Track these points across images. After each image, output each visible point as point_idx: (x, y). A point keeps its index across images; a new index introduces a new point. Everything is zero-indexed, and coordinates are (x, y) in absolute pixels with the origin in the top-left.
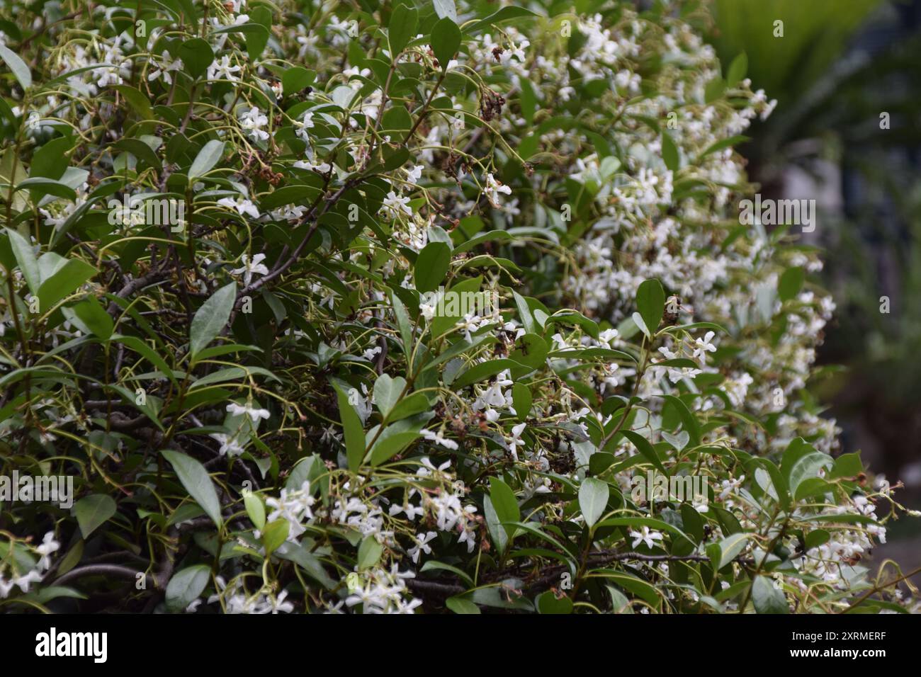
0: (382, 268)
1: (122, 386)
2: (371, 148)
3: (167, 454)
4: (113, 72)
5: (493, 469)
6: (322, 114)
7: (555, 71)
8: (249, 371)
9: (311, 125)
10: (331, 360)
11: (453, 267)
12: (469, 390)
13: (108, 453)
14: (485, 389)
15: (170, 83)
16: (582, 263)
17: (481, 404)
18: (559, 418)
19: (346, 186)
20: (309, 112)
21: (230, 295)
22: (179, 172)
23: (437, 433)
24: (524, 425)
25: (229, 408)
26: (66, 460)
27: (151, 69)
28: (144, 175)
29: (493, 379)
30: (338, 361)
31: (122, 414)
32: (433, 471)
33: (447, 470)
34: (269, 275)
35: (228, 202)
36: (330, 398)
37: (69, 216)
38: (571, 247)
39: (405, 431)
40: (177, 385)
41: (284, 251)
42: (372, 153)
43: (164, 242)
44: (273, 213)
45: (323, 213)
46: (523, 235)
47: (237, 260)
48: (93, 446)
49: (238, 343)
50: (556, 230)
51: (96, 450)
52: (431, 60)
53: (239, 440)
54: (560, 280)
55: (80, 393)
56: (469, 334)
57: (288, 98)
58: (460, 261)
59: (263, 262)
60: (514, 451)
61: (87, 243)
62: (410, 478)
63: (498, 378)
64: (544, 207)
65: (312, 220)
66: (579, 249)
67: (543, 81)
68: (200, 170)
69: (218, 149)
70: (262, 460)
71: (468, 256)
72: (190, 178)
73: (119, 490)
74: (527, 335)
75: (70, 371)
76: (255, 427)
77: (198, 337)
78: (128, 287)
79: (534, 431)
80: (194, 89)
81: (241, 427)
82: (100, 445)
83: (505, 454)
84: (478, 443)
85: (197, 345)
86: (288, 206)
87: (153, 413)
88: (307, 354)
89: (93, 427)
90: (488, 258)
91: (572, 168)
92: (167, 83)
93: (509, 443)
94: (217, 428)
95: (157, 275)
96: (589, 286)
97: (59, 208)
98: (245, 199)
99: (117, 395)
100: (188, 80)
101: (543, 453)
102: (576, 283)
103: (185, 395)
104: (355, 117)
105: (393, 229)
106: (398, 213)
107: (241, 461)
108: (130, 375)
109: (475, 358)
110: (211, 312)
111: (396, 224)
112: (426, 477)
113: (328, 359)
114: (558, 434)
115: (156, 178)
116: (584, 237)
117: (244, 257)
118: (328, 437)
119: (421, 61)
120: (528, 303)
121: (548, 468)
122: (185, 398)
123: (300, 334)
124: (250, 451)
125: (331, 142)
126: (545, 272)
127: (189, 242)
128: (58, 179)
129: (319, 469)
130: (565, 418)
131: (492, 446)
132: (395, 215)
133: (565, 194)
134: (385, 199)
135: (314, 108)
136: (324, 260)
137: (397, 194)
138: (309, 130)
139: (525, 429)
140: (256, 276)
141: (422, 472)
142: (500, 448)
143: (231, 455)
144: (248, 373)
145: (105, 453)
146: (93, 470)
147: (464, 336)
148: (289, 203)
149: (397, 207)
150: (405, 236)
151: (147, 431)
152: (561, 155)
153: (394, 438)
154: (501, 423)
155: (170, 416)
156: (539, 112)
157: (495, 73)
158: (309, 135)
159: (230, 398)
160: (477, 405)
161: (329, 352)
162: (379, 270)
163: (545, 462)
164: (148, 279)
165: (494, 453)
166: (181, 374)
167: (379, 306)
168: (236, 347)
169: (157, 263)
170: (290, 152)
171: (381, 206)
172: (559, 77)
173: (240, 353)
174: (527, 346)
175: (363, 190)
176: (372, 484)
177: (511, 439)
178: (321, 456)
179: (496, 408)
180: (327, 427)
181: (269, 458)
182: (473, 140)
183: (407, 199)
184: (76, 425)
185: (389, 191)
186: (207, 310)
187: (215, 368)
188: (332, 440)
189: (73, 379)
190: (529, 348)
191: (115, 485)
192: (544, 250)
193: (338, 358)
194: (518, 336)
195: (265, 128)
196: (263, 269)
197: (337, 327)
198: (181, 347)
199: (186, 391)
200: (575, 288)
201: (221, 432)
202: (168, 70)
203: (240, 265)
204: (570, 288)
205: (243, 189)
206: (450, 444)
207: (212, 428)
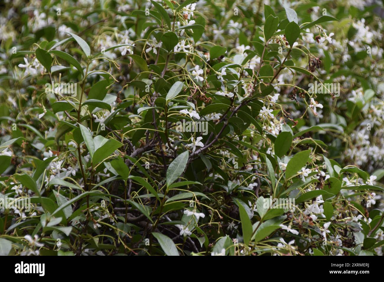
0: (257, 144)
1: (132, 200)
2: (254, 86)
3: (155, 234)
4: (129, 48)
5: (314, 244)
6: (229, 69)
7: (341, 47)
8: (195, 194)
9: (225, 74)
10: (234, 189)
11: (293, 144)
12: (302, 205)
13: (126, 234)
14: (309, 204)
15: (156, 53)
16: (354, 142)
17: (308, 212)
18: (347, 219)
19: (242, 104)
20: (224, 68)
21: (186, 157)
22: (161, 97)
23: (288, 226)
24: (330, 223)
25: (185, 212)
26: (104, 237)
27: (148, 47)
28: (144, 98)
29: (314, 199)
30: (237, 190)
31: (131, 214)
32: (286, 245)
33: (292, 245)
34: (204, 147)
35: (185, 112)
36: (232, 208)
37: (106, 118)
38: (349, 134)
39: (272, 225)
40: (160, 200)
41: (211, 135)
42: (255, 88)
43: (153, 131)
44: (205, 117)
45: (230, 117)
46: (325, 128)
47: (189, 140)
48: (119, 230)
49: (189, 180)
50: (341, 125)
51: (120, 232)
52: (285, 42)
53: (189, 228)
54: (343, 151)
55: (112, 204)
56: (304, 177)
57: (212, 61)
58: (297, 141)
59: (201, 141)
60: (325, 235)
61: (116, 131)
62: (274, 248)
63: (317, 199)
64: (336, 114)
65: (224, 120)
66: (353, 135)
67: (334, 52)
68: (172, 96)
69: (180, 86)
70: (201, 238)
71: (301, 139)
72: (167, 100)
73: (131, 251)
74: (331, 178)
75: (107, 193)
76: (197, 222)
77: (170, 177)
78: (135, 152)
79: (334, 226)
80: (168, 56)
81: (190, 222)
82: (122, 230)
83: (320, 237)
84: (307, 232)
85: (169, 181)
86: (212, 113)
87: (147, 214)
88: (222, 186)
89: (119, 220)
90: (310, 140)
91: (349, 95)
92: (155, 53)
93: (322, 232)
94: (179, 222)
95: (149, 146)
96: (358, 154)
97: (101, 114)
98: (193, 110)
99: (130, 205)
100: (165, 52)
101: (339, 237)
102: (351, 152)
103: (164, 205)
104: (247, 70)
105: (263, 125)
106: (267, 117)
107: (190, 238)
108: (137, 195)
109: (305, 189)
110: (176, 165)
111: (265, 122)
112: (282, 248)
113: (232, 189)
114: (346, 228)
115: (150, 100)
116: (356, 129)
117: (192, 139)
118: (231, 227)
119: (279, 42)
120: (331, 162)
121: (341, 245)
122: (164, 207)
123: (218, 176)
124: (195, 234)
125: (234, 82)
126: (336, 147)
127: (166, 131)
128: (102, 99)
129: (229, 243)
130: (350, 220)
131: (314, 233)
132: (265, 118)
133: (347, 108)
134: (261, 110)
135: (226, 66)
136: (230, 140)
137: (267, 108)
138: (223, 76)
139: (331, 225)
140: (198, 147)
141: (280, 246)
142: (317, 234)
143: (185, 235)
144: (195, 195)
145: (124, 233)
146: (119, 242)
147: (302, 178)
148: (213, 112)
149: (266, 114)
150: (269, 128)
151: (144, 223)
152: (344, 88)
153: (266, 228)
154: (318, 222)
155: (156, 216)
156: (332, 68)
157: (311, 48)
158: (224, 79)
159: (185, 207)
160: (306, 212)
161: (233, 185)
162: (256, 145)
163: (340, 241)
164: (144, 149)
165: (315, 236)
166: (162, 195)
167: (256, 163)
168: (188, 183)
169: (149, 141)
170: (214, 87)
171: (259, 113)
172: (342, 50)
173: (190, 185)
174: (331, 183)
175: (250, 106)
176: (255, 251)
177: (323, 230)
178: (230, 236)
179: (315, 214)
180: (231, 222)
181: (204, 237)
182: (299, 81)
183: (272, 111)
184: (109, 219)
185: (263, 107)
186: (175, 164)
187: (177, 193)
188: (233, 228)
189: (108, 197)
190: (332, 185)
191: (129, 249)
192: (335, 135)
193: (237, 188)
194: (326, 179)
195: (202, 75)
196: (201, 144)
197: (236, 173)
198: (161, 182)
199: (164, 204)
200: (351, 155)
201: (180, 224)
202: (155, 47)
203: (190, 142)
204: (348, 155)
205: (192, 105)
206: (295, 232)
207: (176, 222)
